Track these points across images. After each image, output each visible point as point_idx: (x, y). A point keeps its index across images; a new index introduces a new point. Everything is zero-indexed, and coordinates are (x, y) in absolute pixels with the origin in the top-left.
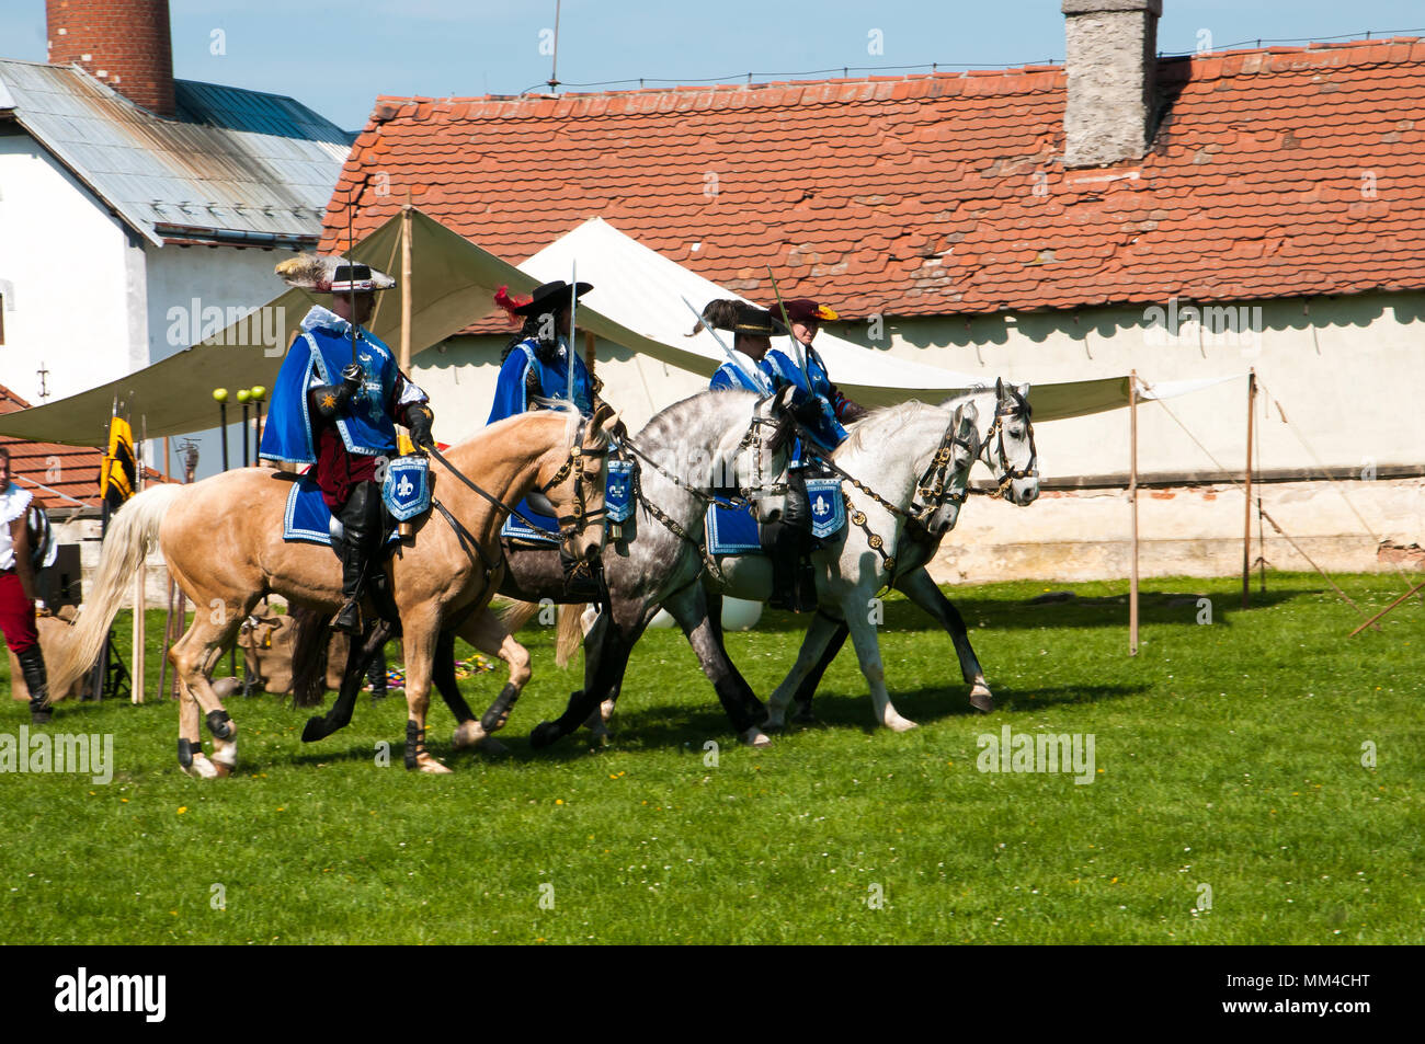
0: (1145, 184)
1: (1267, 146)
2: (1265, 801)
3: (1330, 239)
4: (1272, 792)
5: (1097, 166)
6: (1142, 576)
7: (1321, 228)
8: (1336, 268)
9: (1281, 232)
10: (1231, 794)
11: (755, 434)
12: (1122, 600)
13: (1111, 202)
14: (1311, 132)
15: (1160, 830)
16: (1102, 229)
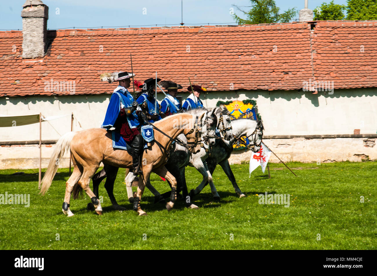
0: (44, 63)
1: (76, 55)
2: (72, 227)
3: (93, 80)
4: (74, 225)
5: (31, 58)
6: (42, 168)
7: (91, 77)
8: (94, 87)
9: (80, 77)
10: (63, 225)
11: (207, 121)
12: (37, 174)
13: (35, 68)
14: (88, 52)
15: (44, 236)
16: (33, 75)
